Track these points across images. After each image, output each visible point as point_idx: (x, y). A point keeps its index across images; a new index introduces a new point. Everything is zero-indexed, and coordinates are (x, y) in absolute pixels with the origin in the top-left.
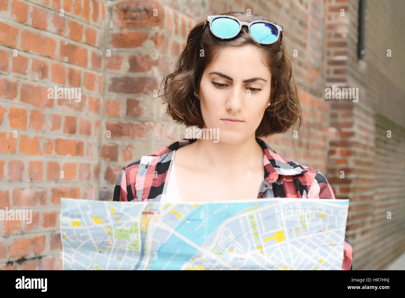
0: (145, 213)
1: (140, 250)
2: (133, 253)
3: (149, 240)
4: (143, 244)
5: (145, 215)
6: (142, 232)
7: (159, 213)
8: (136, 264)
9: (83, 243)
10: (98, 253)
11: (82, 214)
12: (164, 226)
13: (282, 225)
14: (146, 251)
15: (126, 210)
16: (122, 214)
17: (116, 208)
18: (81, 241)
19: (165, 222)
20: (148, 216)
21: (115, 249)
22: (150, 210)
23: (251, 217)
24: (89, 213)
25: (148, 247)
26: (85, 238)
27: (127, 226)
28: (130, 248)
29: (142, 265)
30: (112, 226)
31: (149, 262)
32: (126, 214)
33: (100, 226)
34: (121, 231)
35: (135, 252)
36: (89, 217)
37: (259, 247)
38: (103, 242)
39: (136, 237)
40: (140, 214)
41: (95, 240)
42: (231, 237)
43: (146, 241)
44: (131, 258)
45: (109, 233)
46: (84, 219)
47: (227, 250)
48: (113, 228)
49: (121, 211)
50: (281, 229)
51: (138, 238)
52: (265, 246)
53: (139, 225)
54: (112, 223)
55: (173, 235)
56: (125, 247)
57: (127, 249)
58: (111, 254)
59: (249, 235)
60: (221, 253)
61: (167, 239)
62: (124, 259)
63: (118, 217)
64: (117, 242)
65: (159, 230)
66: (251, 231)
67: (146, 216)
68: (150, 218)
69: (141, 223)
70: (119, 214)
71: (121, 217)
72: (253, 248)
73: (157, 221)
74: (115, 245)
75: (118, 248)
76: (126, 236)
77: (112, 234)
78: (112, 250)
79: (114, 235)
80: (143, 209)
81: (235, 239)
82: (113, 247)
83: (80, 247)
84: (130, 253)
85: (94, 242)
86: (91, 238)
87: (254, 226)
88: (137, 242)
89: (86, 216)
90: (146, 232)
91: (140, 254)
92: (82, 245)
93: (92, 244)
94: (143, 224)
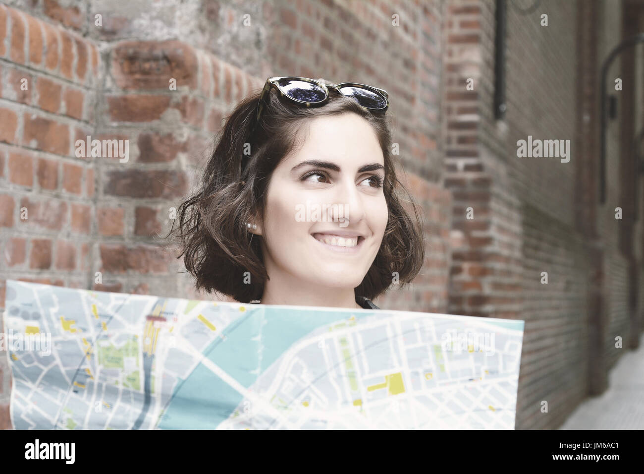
0: (150, 318)
1: (142, 391)
2: (132, 395)
3: (158, 371)
4: (148, 377)
5: (150, 323)
6: (145, 355)
7: (176, 320)
8: (136, 417)
9: (45, 370)
10: (72, 394)
11: (42, 312)
12: (185, 346)
13: (400, 362)
14: (154, 392)
15: (118, 309)
16: (111, 318)
17: (100, 304)
18: (41, 367)
19: (187, 337)
20: (157, 324)
21: (100, 386)
22: (161, 313)
23: (343, 341)
24: (53, 310)
25: (157, 386)
26: (47, 360)
27: (119, 340)
28: (124, 384)
29: (146, 420)
30: (94, 339)
31: (160, 416)
32: (118, 317)
33: (72, 337)
34: (108, 349)
35: (135, 393)
36: (54, 318)
37: (358, 402)
38: (78, 370)
39: (134, 364)
40: (143, 319)
41: (65, 365)
42: (306, 377)
43: (152, 373)
44: (128, 407)
45: (88, 353)
46: (45, 323)
47: (297, 402)
48: (95, 344)
49: (109, 310)
50: (396, 370)
51: (138, 365)
52: (369, 400)
53: (140, 341)
54: (92, 333)
55: (200, 364)
56: (117, 382)
57: (121, 387)
58: (94, 397)
59: (340, 376)
60: (286, 408)
61: (188, 373)
62: (115, 408)
63: (105, 320)
64: (102, 372)
65: (174, 353)
66: (343, 369)
67: (153, 324)
68: (159, 329)
69: (145, 337)
70: (106, 316)
71: (108, 323)
72: (345, 402)
73: (172, 335)
74: (100, 378)
75: (104, 384)
76: (118, 361)
77: (93, 355)
78: (95, 387)
79: (96, 358)
80: (147, 311)
81: (313, 382)
82: (96, 381)
83: (41, 377)
84: (126, 395)
85: (63, 370)
86: (58, 361)
87: (348, 359)
88: (137, 373)
89: (49, 319)
90: (153, 356)
91: (143, 398)
92: (43, 373)
93: (60, 373)
94: (147, 339)
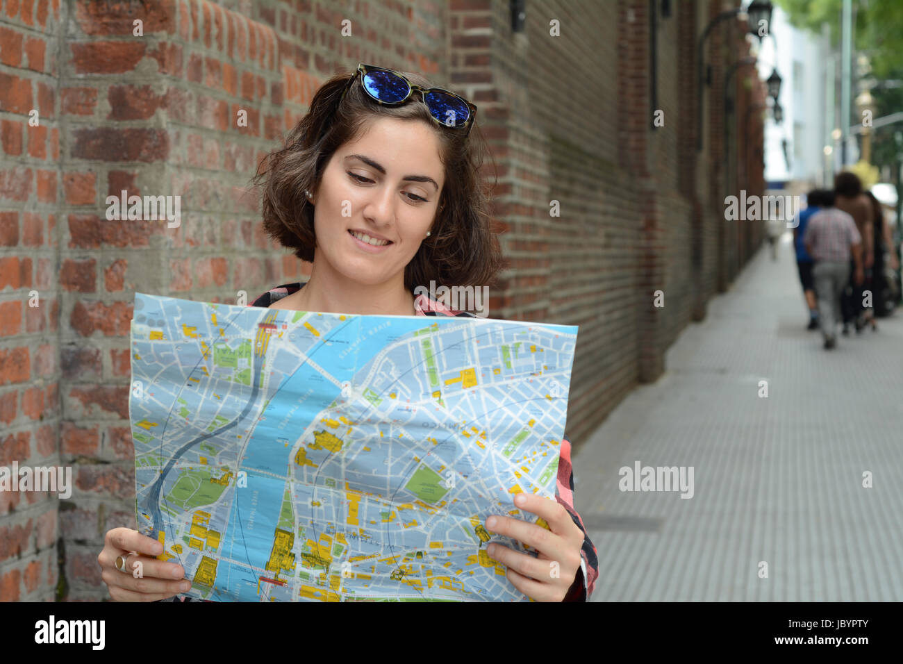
0: (263, 325)
1: (251, 386)
2: (241, 389)
3: (268, 368)
4: (258, 374)
5: (263, 330)
6: (256, 356)
7: (285, 327)
8: (244, 407)
9: (165, 367)
10: (186, 387)
11: (166, 320)
12: (291, 348)
13: (473, 360)
14: (261, 387)
15: (235, 318)
16: (228, 325)
17: (219, 314)
18: (161, 364)
19: (293, 341)
20: (268, 330)
21: (213, 381)
22: (271, 321)
23: (426, 343)
24: (177, 319)
25: (266, 381)
26: (168, 359)
27: (234, 343)
28: (236, 380)
29: (253, 409)
30: (212, 342)
31: (265, 406)
32: (234, 324)
33: (193, 341)
34: (224, 351)
35: (244, 387)
36: (177, 326)
37: (437, 393)
38: (195, 368)
39: (246, 364)
40: (256, 326)
41: (183, 364)
42: (394, 373)
43: (262, 371)
44: (237, 399)
45: (205, 354)
46: (169, 329)
47: (386, 394)
48: (213, 347)
49: (227, 319)
50: (471, 366)
51: (249, 364)
52: (446, 392)
53: (253, 344)
54: (210, 338)
55: (304, 362)
56: (230, 378)
57: (232, 382)
58: (206, 391)
59: (422, 372)
60: (376, 399)
61: (294, 371)
62: (225, 399)
63: (222, 329)
64: (216, 370)
65: (282, 353)
66: (425, 366)
67: (265, 330)
68: (271, 334)
69: (257, 341)
70: (224, 324)
71: (226, 328)
72: (426, 394)
73: (282, 340)
74: (214, 375)
75: (218, 380)
76: (232, 361)
77: (210, 356)
78: (209, 381)
79: (212, 358)
80: (260, 320)
81: (399, 378)
82: (210, 378)
83: (159, 373)
84: (236, 390)
85: (181, 368)
86: (177, 360)
87: (430, 358)
88: (248, 371)
89: (172, 326)
90: (263, 356)
91: (251, 391)
92: (163, 370)
93: (179, 371)
94: (259, 343)
